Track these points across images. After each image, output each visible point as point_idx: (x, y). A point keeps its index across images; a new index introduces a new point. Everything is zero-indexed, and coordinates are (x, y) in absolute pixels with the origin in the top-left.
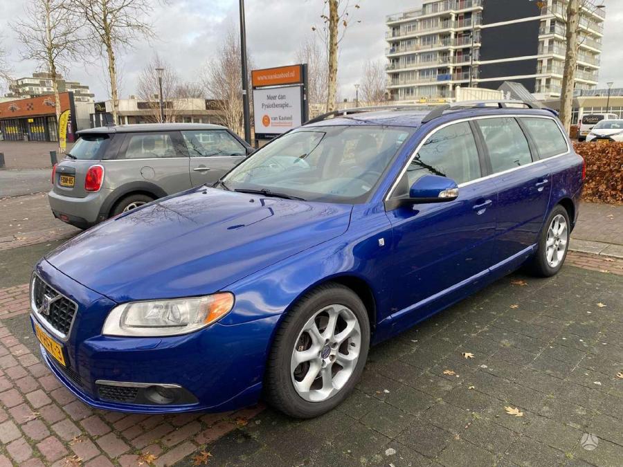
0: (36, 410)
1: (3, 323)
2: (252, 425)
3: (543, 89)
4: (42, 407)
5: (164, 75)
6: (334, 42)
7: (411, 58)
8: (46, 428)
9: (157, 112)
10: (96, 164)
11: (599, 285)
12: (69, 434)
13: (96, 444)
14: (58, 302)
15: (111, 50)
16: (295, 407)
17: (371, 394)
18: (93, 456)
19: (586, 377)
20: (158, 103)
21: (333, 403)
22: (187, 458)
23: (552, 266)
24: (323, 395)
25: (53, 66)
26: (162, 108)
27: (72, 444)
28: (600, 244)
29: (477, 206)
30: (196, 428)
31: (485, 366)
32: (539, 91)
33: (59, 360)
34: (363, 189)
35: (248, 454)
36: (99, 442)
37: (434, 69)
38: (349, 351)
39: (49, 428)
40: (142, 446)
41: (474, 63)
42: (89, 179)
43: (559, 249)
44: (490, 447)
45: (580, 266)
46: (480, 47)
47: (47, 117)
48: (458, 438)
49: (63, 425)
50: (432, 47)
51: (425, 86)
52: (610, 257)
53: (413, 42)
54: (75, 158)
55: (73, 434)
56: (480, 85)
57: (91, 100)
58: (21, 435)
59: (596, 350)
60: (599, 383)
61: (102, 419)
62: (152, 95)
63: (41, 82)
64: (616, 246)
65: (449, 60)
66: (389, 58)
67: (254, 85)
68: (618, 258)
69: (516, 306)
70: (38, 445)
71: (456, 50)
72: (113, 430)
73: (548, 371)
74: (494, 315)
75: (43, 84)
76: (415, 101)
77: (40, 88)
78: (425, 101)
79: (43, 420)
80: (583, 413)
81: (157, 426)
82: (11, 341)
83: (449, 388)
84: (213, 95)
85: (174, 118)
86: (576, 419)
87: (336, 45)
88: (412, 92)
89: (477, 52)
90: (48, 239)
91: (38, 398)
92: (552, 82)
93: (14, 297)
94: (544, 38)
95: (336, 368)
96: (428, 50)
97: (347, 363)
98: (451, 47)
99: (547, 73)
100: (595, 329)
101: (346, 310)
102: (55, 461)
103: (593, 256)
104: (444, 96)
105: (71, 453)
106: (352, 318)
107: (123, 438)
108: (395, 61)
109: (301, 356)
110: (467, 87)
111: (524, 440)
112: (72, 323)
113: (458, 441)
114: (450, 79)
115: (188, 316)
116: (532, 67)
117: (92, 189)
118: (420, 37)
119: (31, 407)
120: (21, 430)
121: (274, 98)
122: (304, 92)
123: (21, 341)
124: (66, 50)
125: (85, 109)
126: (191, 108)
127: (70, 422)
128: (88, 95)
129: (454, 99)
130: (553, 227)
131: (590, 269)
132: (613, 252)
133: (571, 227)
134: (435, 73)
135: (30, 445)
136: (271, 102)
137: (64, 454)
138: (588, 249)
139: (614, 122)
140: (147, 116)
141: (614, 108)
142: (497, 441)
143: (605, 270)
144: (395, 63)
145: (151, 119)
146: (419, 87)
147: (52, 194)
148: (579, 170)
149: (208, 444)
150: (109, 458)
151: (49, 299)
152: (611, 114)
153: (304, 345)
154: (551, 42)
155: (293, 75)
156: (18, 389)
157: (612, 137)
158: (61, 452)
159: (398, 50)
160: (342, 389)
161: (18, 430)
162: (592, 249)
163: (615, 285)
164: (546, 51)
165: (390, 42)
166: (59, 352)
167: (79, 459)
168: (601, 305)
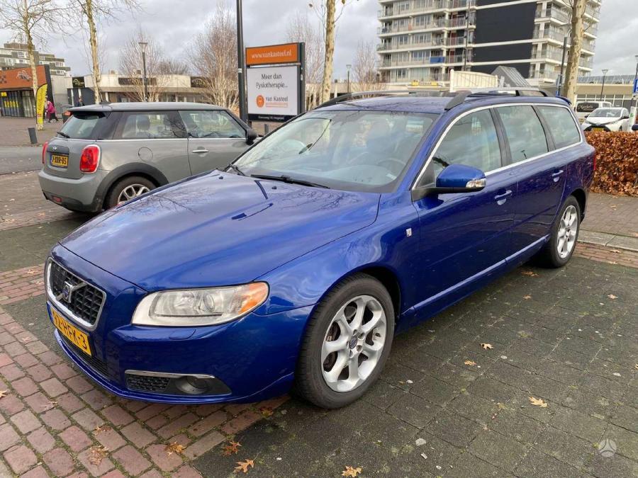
0: (53, 399)
1: (4, 309)
2: (278, 415)
3: (538, 74)
4: (59, 396)
5: (148, 50)
6: (331, 20)
7: (403, 38)
8: (66, 418)
9: (140, 89)
10: (91, 144)
11: (608, 276)
12: (91, 423)
13: (120, 434)
14: (82, 290)
15: (92, 21)
16: (324, 397)
17: (394, 384)
18: (119, 446)
19: (605, 368)
20: (141, 79)
21: (359, 393)
22: (217, 448)
23: (562, 257)
24: (350, 385)
25: (30, 36)
26: (145, 84)
27: (95, 433)
28: (606, 236)
29: (498, 196)
30: (222, 418)
31: (505, 357)
32: (533, 77)
33: (84, 350)
34: (389, 178)
35: (278, 444)
36: (123, 431)
37: (427, 51)
38: (374, 341)
39: (69, 417)
40: (169, 436)
41: (469, 45)
42: (85, 159)
43: (569, 240)
44: (519, 437)
45: (588, 258)
46: (475, 29)
47: (21, 92)
48: (486, 428)
49: (84, 415)
50: (425, 28)
51: (418, 68)
52: (617, 248)
53: (406, 22)
54: (68, 137)
55: (95, 423)
56: (474, 69)
57: (68, 74)
58: (40, 425)
59: (613, 342)
60: (619, 375)
61: (124, 409)
62: (135, 70)
63: (12, 53)
64: (622, 238)
65: (443, 42)
66: (382, 38)
67: (248, 63)
68: (624, 250)
69: (529, 297)
70: (61, 435)
71: (450, 31)
72: (136, 419)
73: (568, 363)
74: (508, 306)
75: (15, 56)
76: (406, 84)
77: (12, 60)
78: (417, 83)
79: (61, 408)
80: (606, 404)
81: (182, 415)
82: (14, 328)
83: (472, 378)
84: (200, 73)
85: (157, 96)
86: (600, 410)
87: (333, 23)
88: (404, 74)
89: (472, 34)
90: (39, 221)
91: (54, 387)
92: (547, 68)
93: (11, 282)
94: (540, 21)
95: (362, 358)
96: (421, 31)
97: (373, 353)
98: (445, 28)
99: (542, 58)
100: (610, 321)
101: (373, 301)
102: (80, 452)
103: (600, 247)
104: (436, 79)
105: (96, 443)
106: (378, 309)
107: (148, 428)
108: (387, 41)
109: (330, 346)
110: (460, 70)
111: (550, 430)
112: (100, 312)
113: (487, 431)
114: (443, 62)
115: (222, 306)
116: (527, 51)
117: (88, 170)
118: (414, 17)
119: (47, 396)
120: (40, 420)
121: (269, 77)
122: (301, 72)
123: (27, 328)
124: (43, 20)
125: (62, 84)
126: (175, 86)
127: (91, 411)
128: (64, 69)
129: (447, 82)
130: (565, 218)
131: (597, 260)
132: (620, 243)
133: (581, 217)
134: (428, 55)
135: (52, 435)
136: (266, 81)
137: (88, 444)
138: (594, 240)
139: (609, 111)
140: (129, 93)
141: (608, 96)
142: (525, 431)
143: (613, 261)
144: (387, 43)
145: (134, 97)
146: (411, 69)
147: (43, 174)
148: (588, 161)
149: (236, 434)
150: (136, 448)
151: (71, 286)
152: (604, 102)
153: (332, 335)
154: (547, 26)
155: (289, 53)
156: (31, 377)
157: (607, 126)
158: (85, 442)
159: (390, 29)
160: (367, 379)
161: (37, 420)
162: (599, 241)
163: (625, 277)
164: (541, 35)
165: (382, 21)
166: (84, 341)
167: (105, 449)
168: (612, 297)
